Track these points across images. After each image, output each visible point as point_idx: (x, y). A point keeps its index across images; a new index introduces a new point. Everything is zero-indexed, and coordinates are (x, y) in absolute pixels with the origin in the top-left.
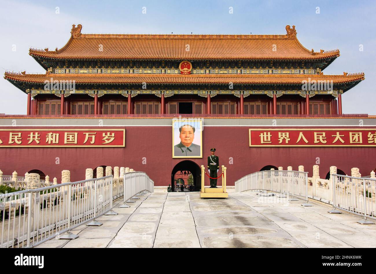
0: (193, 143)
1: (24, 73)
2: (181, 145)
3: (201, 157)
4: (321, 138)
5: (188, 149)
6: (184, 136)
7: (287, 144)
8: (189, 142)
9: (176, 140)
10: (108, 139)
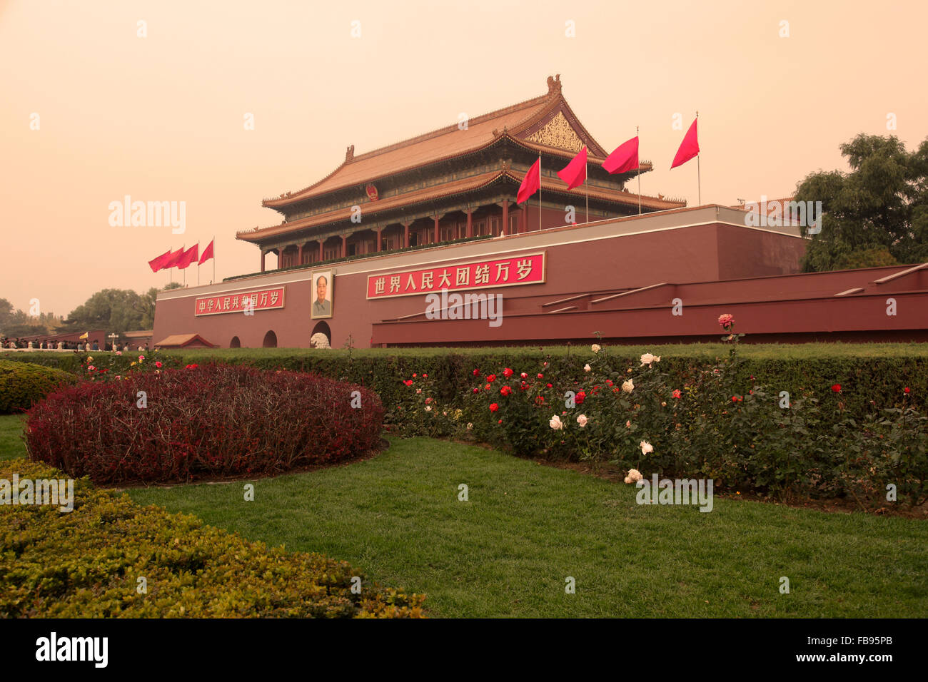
0: (326, 298)
1: (256, 229)
2: (318, 303)
3: (330, 316)
4: (428, 281)
5: (322, 306)
6: (319, 289)
7: (397, 293)
8: (323, 297)
9: (314, 298)
10: (274, 300)
